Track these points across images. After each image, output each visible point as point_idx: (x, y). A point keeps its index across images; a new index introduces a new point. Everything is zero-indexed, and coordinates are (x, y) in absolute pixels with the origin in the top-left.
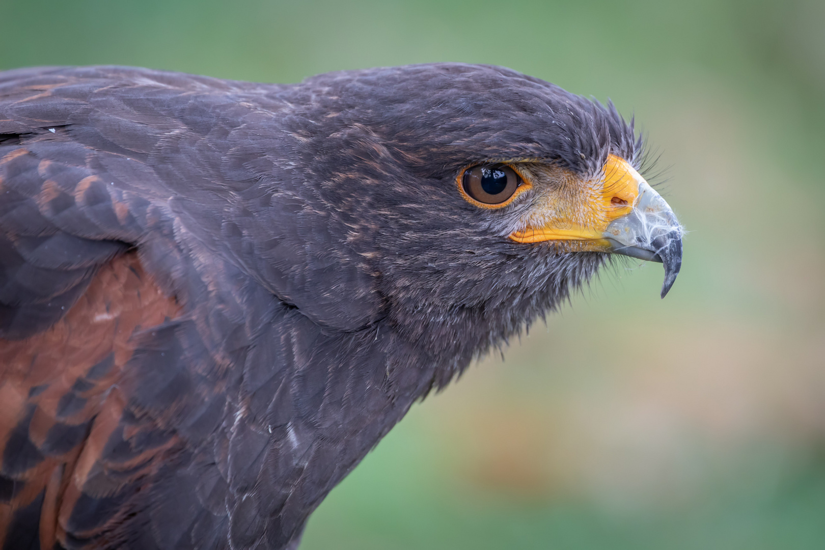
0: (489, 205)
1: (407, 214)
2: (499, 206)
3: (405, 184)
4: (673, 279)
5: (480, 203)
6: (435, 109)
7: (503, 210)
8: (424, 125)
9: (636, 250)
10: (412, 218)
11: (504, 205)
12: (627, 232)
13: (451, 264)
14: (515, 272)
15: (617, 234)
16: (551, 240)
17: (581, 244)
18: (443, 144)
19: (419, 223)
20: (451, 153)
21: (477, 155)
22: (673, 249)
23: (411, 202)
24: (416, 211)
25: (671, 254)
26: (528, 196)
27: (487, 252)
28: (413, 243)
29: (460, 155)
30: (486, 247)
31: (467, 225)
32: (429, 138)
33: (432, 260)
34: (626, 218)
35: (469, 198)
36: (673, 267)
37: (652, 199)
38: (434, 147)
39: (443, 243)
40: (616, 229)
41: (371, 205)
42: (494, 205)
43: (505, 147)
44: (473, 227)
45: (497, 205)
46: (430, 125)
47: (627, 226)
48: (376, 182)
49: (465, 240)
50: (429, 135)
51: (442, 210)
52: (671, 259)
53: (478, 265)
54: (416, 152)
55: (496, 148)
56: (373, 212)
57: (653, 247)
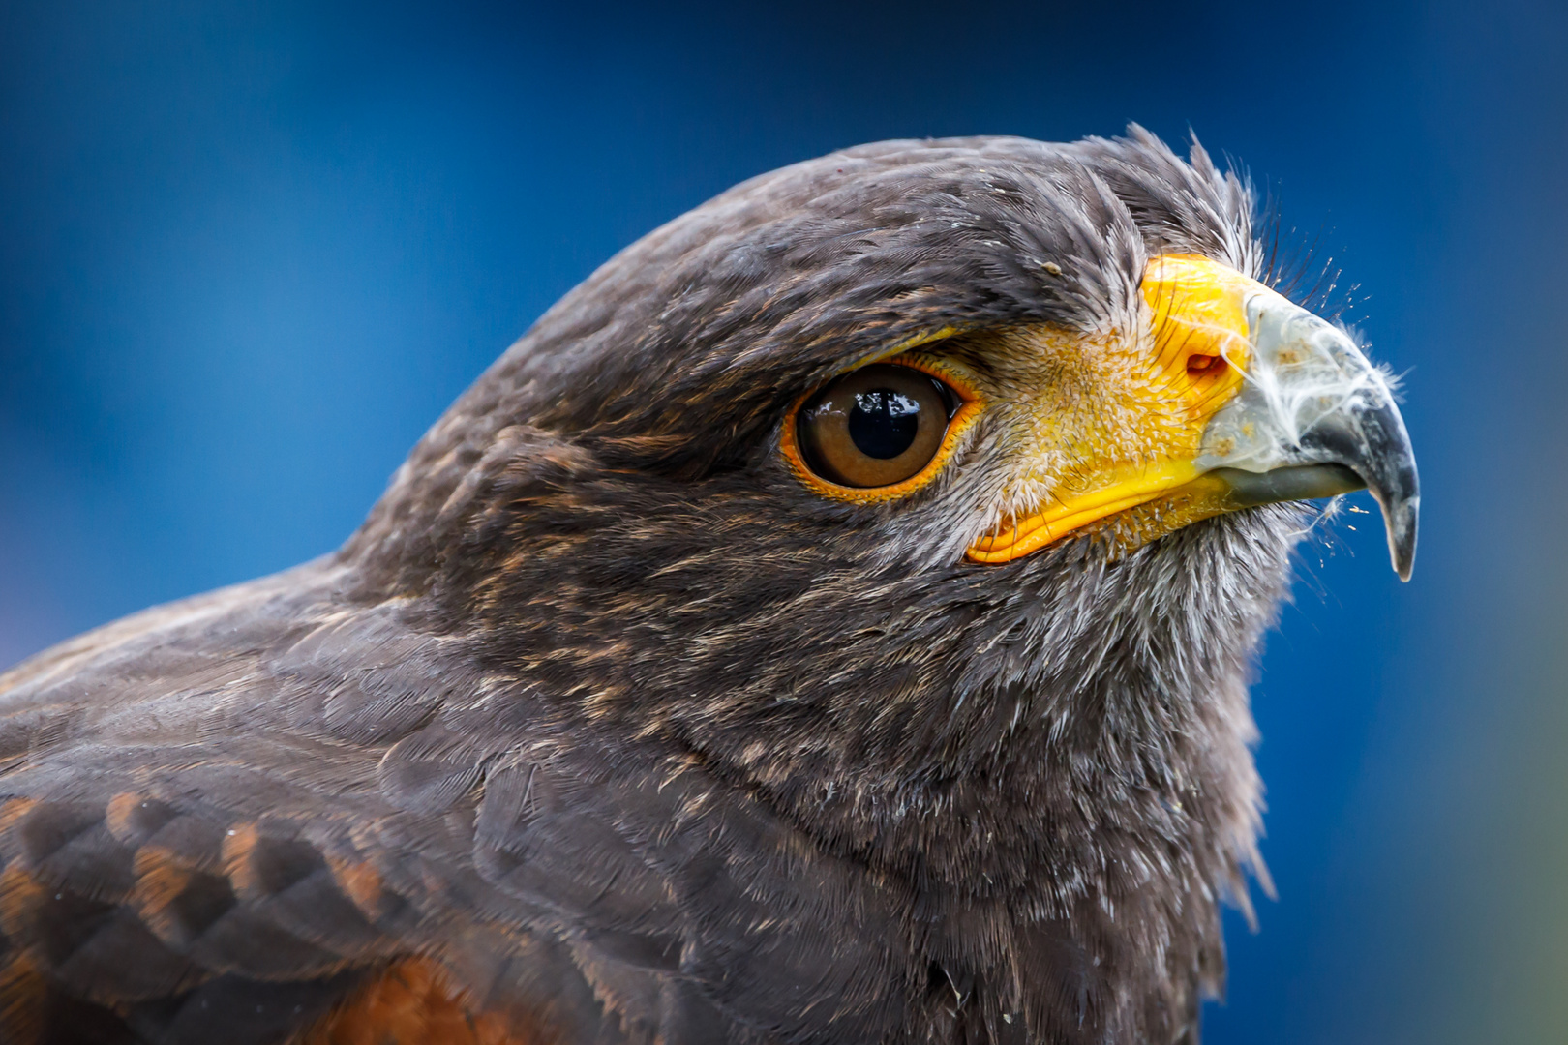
0: (883, 489)
1: (679, 588)
2: (910, 487)
3: (653, 516)
4: (1408, 517)
5: (858, 491)
6: (675, 304)
7: (924, 495)
8: (660, 352)
9: (1291, 476)
10: (698, 594)
11: (922, 480)
12: (1249, 437)
13: (835, 678)
14: (1007, 645)
15: (1228, 452)
16: (1078, 530)
17: (1156, 510)
18: (709, 376)
19: (717, 600)
20: (735, 390)
21: (793, 367)
22: (1376, 437)
23: (683, 555)
24: (700, 572)
25: (1375, 453)
26: (979, 439)
27: (915, 617)
28: (720, 657)
29: (756, 386)
30: (907, 606)
31: (843, 564)
32: (676, 376)
33: (781, 686)
34: (1236, 401)
35: (826, 488)
36: (1394, 485)
37: (1283, 331)
38: (693, 391)
39: (796, 632)
40: (1222, 440)
41: (586, 602)
42: (896, 488)
43: (854, 325)
44: (860, 565)
45: (903, 485)
46: (674, 345)
47: (1245, 419)
48: (579, 540)
49: (847, 604)
50: (675, 370)
51: (771, 548)
52: (1381, 465)
53: (905, 659)
54: (659, 424)
55: (835, 335)
56: (595, 616)
57: (1326, 451)
